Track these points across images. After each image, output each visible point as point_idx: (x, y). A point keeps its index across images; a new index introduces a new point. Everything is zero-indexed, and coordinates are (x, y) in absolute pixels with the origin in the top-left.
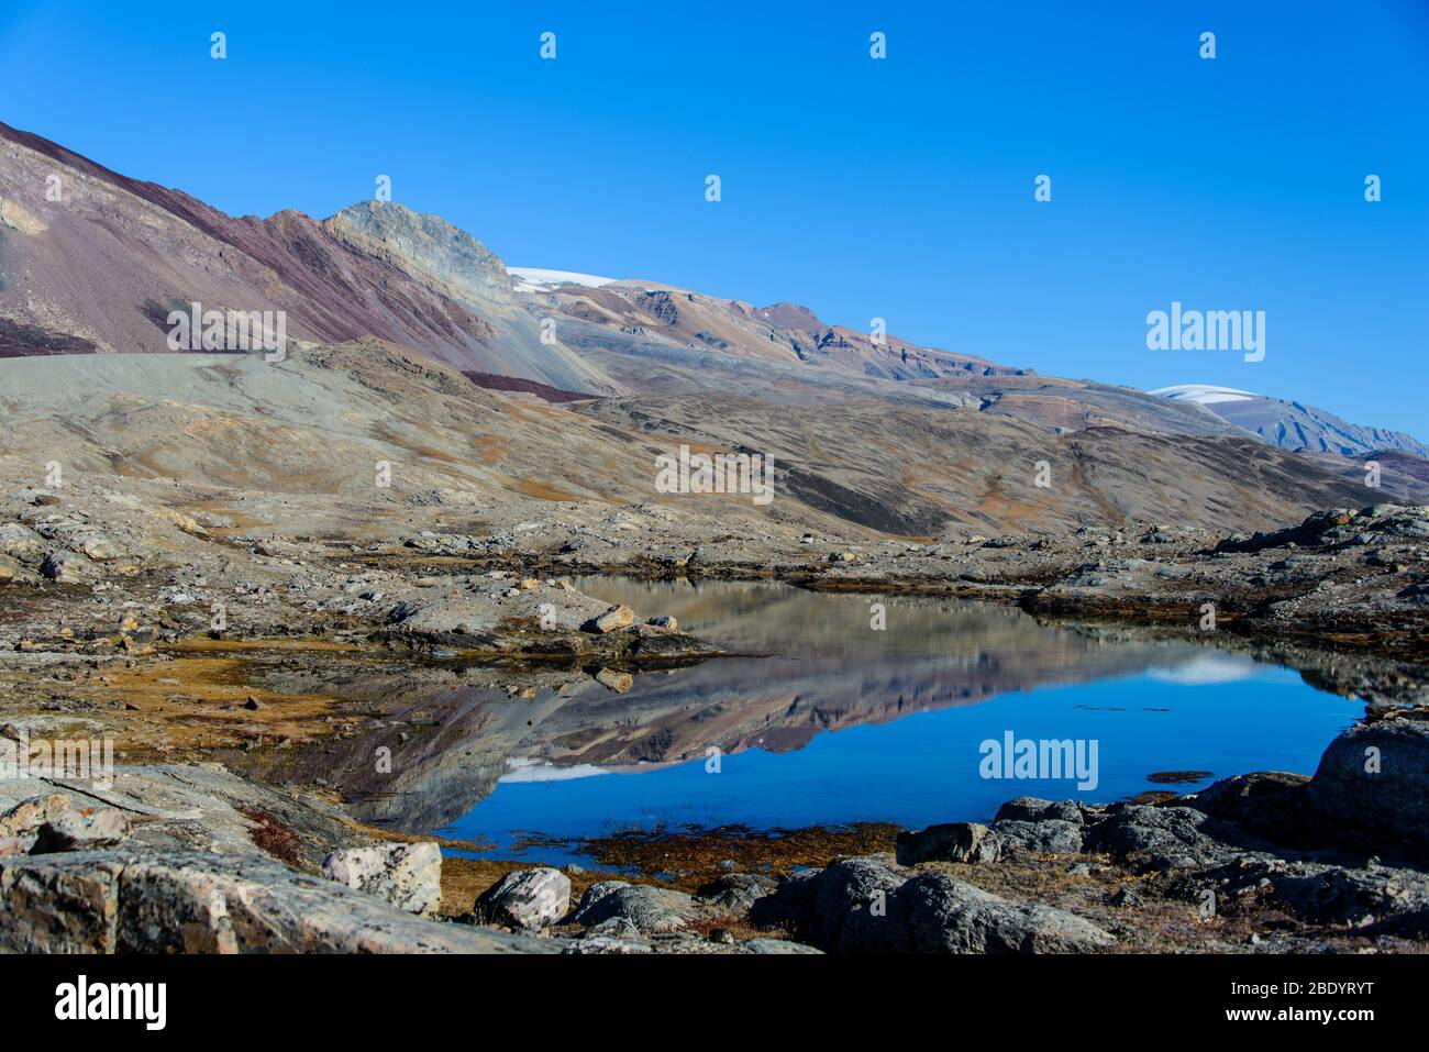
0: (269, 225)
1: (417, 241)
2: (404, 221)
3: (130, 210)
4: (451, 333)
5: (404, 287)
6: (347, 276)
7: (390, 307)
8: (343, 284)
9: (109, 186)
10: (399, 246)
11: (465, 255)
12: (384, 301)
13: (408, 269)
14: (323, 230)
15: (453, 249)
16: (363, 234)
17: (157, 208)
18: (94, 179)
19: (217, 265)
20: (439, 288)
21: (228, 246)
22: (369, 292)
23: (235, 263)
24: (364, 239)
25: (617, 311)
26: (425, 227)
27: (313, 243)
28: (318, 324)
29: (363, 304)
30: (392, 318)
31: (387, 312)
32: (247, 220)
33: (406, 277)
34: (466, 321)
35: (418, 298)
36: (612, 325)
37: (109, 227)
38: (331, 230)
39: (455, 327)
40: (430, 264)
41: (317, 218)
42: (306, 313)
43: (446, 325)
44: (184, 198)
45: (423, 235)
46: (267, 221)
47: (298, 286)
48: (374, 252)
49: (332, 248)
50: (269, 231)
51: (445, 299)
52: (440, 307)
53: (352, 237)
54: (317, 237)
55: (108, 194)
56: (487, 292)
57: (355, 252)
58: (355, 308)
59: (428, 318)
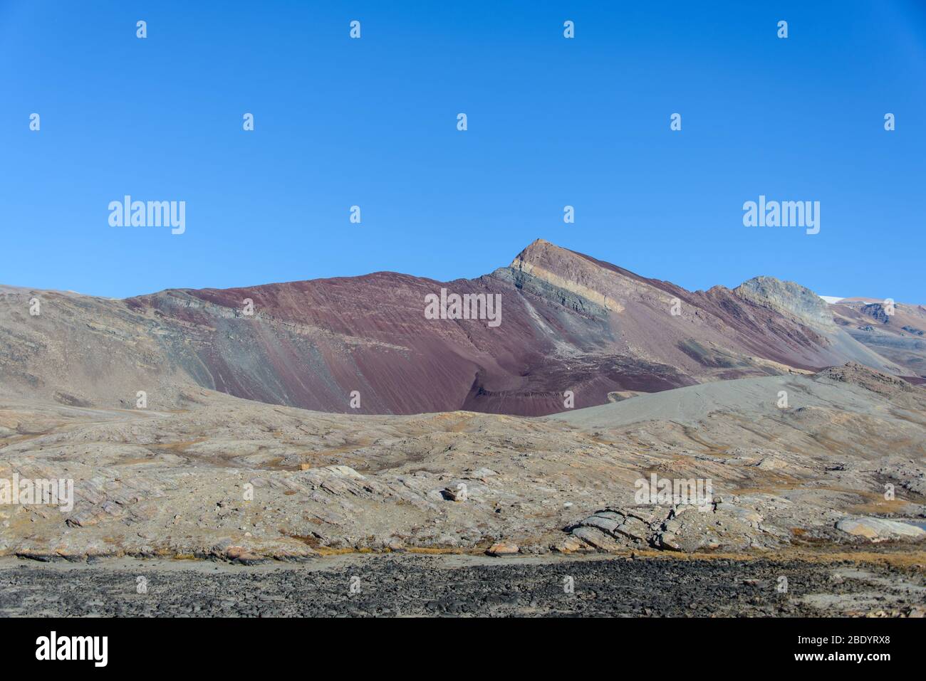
0: (708, 294)
1: (783, 296)
2: (775, 285)
3: (654, 295)
4: (809, 344)
5: (780, 321)
6: (751, 318)
7: (776, 333)
8: (750, 322)
9: (643, 284)
10: (775, 299)
11: (809, 301)
12: (772, 330)
13: (781, 311)
14: (734, 294)
15: (802, 298)
16: (755, 295)
17: (665, 292)
18: (637, 281)
19: (697, 319)
20: (797, 320)
21: (699, 309)
22: (763, 326)
23: (704, 317)
24: (756, 297)
25: (851, 317)
26: (787, 288)
27: (731, 301)
28: (749, 346)
29: (762, 332)
30: (778, 339)
31: (775, 336)
32: (698, 293)
33: (781, 316)
34: (815, 337)
35: (788, 327)
36: (852, 326)
37: (648, 305)
38: (738, 294)
39: (811, 341)
40: (791, 308)
41: (731, 288)
42: (741, 340)
43: (806, 341)
44: (671, 285)
45: (786, 292)
46: (707, 292)
47: (732, 326)
48: (762, 304)
49: (740, 303)
50: (709, 298)
51: (802, 327)
52: (800, 330)
53: (749, 296)
54: (732, 298)
55: (643, 288)
56: (821, 320)
57: (752, 305)
58: (759, 335)
59: (796, 337)
